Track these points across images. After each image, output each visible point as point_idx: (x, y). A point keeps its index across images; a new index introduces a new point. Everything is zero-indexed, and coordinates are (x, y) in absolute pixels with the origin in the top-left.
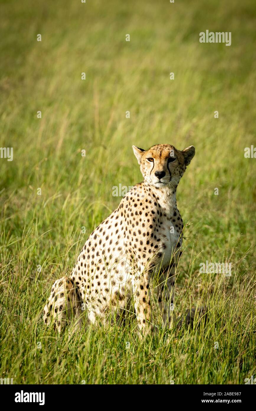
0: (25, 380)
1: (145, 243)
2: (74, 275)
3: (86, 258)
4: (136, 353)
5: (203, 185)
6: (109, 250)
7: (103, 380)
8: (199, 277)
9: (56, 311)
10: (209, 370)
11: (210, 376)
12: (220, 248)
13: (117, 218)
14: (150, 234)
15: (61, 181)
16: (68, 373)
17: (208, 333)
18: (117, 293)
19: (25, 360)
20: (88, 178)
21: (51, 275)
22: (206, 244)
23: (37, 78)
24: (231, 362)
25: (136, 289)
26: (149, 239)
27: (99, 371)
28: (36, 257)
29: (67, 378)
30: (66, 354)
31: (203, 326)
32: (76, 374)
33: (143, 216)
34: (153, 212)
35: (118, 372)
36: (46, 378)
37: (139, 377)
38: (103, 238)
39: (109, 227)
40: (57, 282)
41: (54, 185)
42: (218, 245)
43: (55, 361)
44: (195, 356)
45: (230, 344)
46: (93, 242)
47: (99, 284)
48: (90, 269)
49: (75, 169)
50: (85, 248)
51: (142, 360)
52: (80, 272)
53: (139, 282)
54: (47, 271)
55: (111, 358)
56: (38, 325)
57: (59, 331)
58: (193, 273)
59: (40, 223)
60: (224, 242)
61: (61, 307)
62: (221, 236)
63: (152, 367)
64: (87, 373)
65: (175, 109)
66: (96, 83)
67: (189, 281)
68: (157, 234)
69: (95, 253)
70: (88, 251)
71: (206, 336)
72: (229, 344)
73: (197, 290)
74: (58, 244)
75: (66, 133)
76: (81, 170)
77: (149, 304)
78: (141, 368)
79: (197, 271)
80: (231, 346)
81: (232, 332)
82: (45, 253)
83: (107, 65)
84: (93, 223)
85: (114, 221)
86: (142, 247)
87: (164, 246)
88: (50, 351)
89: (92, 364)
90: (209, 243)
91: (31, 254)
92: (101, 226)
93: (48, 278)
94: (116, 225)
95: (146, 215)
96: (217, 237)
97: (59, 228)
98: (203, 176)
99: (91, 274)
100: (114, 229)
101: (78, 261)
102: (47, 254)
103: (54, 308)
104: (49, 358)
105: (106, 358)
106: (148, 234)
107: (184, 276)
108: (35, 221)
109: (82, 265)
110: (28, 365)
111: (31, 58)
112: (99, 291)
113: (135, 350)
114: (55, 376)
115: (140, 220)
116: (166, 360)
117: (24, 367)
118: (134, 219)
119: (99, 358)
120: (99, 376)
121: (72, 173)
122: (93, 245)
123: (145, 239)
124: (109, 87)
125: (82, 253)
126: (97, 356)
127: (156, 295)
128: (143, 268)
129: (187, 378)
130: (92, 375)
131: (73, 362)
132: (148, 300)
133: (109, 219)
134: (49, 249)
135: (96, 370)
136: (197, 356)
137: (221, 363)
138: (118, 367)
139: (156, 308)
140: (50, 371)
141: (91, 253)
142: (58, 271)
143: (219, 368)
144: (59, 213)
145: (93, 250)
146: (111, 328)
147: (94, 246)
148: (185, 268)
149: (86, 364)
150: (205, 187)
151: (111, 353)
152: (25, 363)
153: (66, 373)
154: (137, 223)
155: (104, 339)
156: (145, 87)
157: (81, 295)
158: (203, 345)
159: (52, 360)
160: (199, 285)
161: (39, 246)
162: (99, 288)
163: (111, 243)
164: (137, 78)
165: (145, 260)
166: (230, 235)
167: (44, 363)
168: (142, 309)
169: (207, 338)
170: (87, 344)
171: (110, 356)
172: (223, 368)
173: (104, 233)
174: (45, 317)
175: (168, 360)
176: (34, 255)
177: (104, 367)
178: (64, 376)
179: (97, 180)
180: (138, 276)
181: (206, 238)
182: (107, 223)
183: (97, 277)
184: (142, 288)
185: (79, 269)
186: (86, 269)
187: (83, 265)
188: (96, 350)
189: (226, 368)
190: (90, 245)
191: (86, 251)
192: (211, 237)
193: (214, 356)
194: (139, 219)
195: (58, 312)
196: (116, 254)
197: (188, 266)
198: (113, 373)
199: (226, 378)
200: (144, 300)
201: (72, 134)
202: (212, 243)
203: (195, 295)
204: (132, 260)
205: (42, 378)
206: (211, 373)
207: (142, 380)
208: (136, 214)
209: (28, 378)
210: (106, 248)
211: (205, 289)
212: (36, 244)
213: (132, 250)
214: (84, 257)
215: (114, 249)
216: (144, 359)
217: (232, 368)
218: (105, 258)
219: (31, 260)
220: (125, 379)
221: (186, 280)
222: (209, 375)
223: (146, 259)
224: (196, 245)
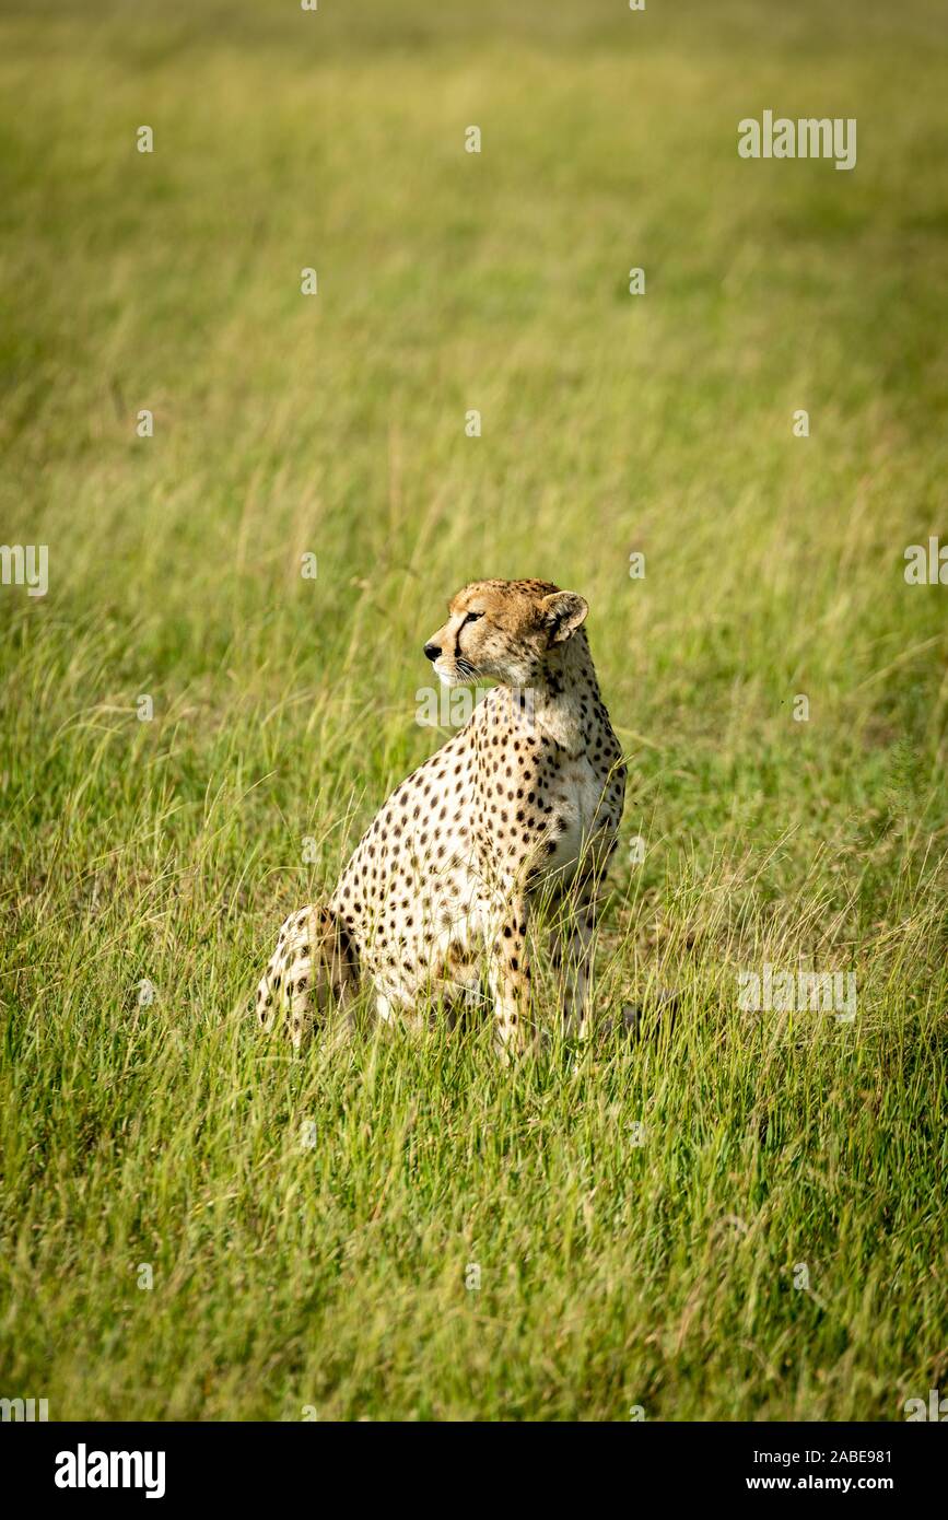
0: (208, 1169)
1: (512, 816)
2: (341, 899)
3: (378, 853)
4: (493, 1101)
5: (667, 671)
6: (437, 834)
7: (407, 1170)
8: (656, 906)
9: (289, 991)
10: (682, 1144)
11: (684, 1160)
12: (710, 831)
13: (461, 751)
14: (526, 793)
15: (303, 657)
16: (318, 1153)
17: (679, 1048)
18: (457, 947)
19: (208, 1118)
20: (372, 651)
21: (275, 899)
22: (675, 820)
23: (240, 393)
24: (737, 1123)
25: (494, 936)
26: (522, 807)
27: (398, 1145)
28: (236, 853)
29: (315, 1163)
30: (314, 1102)
31: (667, 1032)
32: (339, 1154)
33: (509, 749)
34: (531, 741)
35: (446, 1147)
36: (262, 1162)
37: (502, 1162)
38: (425, 802)
39: (441, 775)
40: (293, 917)
41: (283, 669)
42: (707, 824)
43: (284, 1119)
44: (646, 1108)
45: (737, 1079)
46: (399, 812)
47: (410, 923)
48: (387, 882)
49: (339, 629)
50: (376, 830)
51: (508, 1118)
52: (359, 889)
53: (500, 918)
54: (265, 890)
55: (430, 1113)
56: (242, 1027)
57: (297, 1043)
58: (640, 896)
59: (249, 766)
60: (721, 816)
61: (302, 983)
62: (713, 800)
63: (536, 1135)
64: (367, 1150)
65: (595, 470)
66: (394, 407)
67: (629, 915)
68: (544, 794)
69: (402, 841)
70: (384, 837)
71: (673, 1057)
72: (732, 1079)
73: (651, 940)
74: (294, 819)
75: (315, 535)
76: (356, 629)
77: (528, 975)
78: (507, 1140)
79: (653, 889)
80: (738, 1084)
81: (739, 1049)
82: (260, 844)
83: (421, 361)
84: (384, 767)
85: (453, 759)
86: (507, 828)
87: (563, 825)
88: (272, 1094)
89: (379, 1129)
90: (682, 819)
91: (224, 845)
92: (420, 772)
93: (267, 908)
94: (458, 770)
95: (517, 746)
96: (702, 803)
97: (297, 781)
98: (669, 646)
99: (390, 897)
100: (451, 780)
101: (356, 862)
102: (266, 846)
103: (285, 984)
104: (270, 1114)
105: (416, 1114)
106: (520, 794)
107: (617, 902)
108: (235, 760)
109: (365, 871)
110: (214, 1130)
111: (227, 340)
112: (409, 940)
113: (491, 1094)
114: (283, 1159)
115: (503, 758)
116: (570, 1118)
117: (205, 1137)
118: (490, 756)
119: (398, 1112)
120: (397, 1158)
121: (331, 636)
122: (396, 820)
123: (513, 807)
124: (422, 415)
125: (368, 843)
126: (394, 1108)
127: (545, 951)
128: (509, 882)
129: (624, 1166)
130: (381, 1156)
131: (332, 1123)
132: (522, 965)
133: (441, 754)
134: (271, 834)
135: (389, 1145)
136: (652, 1108)
137: (711, 1126)
138: (447, 1137)
139: (546, 985)
140: (271, 1146)
141: (392, 841)
142: (292, 888)
143: (706, 1140)
144: (299, 741)
145: (398, 832)
146: (429, 1035)
147: (400, 823)
148: (621, 883)
149: (365, 1128)
150: (674, 676)
151: (428, 1101)
152: (208, 1125)
153: (313, 1151)
154: (496, 767)
155: (411, 1065)
156: (522, 419)
157: (358, 949)
158: (666, 1080)
159: (278, 1118)
160: (658, 926)
161: (245, 826)
162: (409, 933)
163: (443, 815)
164: (498, 392)
165: (513, 862)
166: (736, 798)
167: (255, 1123)
168: (508, 989)
169: (676, 1061)
170: (368, 1076)
171: (426, 1108)
172: (718, 1138)
173: (427, 790)
174: (260, 1008)
175: (577, 1119)
176: (231, 849)
177: (412, 1136)
178: (307, 1160)
179: (395, 658)
180: (498, 903)
181: (675, 805)
182: (435, 763)
183: (405, 904)
184: (508, 933)
185: (357, 882)
186: (377, 883)
187: (370, 872)
188: (391, 1091)
189: (724, 1140)
190: (389, 819)
191: (379, 835)
192: (688, 803)
193: (695, 1109)
194: (499, 756)
195: (295, 993)
196: (455, 845)
197: (629, 878)
198: (434, 1153)
199: (725, 1165)
200: (514, 964)
201: (332, 538)
202: (690, 819)
203: (646, 952)
204: (484, 860)
205: (250, 1163)
206: (687, 1154)
207: (508, 1171)
208: (495, 742)
209: (215, 1165)
210: (430, 829)
211: (672, 936)
212: (239, 821)
213: (484, 835)
214: (372, 851)
215: (449, 832)
216: (515, 1116)
217: (740, 1140)
218: (428, 855)
219: (225, 862)
220: (465, 1167)
221: (622, 913)
222: (680, 1157)
223: (516, 859)
224: (648, 824)
